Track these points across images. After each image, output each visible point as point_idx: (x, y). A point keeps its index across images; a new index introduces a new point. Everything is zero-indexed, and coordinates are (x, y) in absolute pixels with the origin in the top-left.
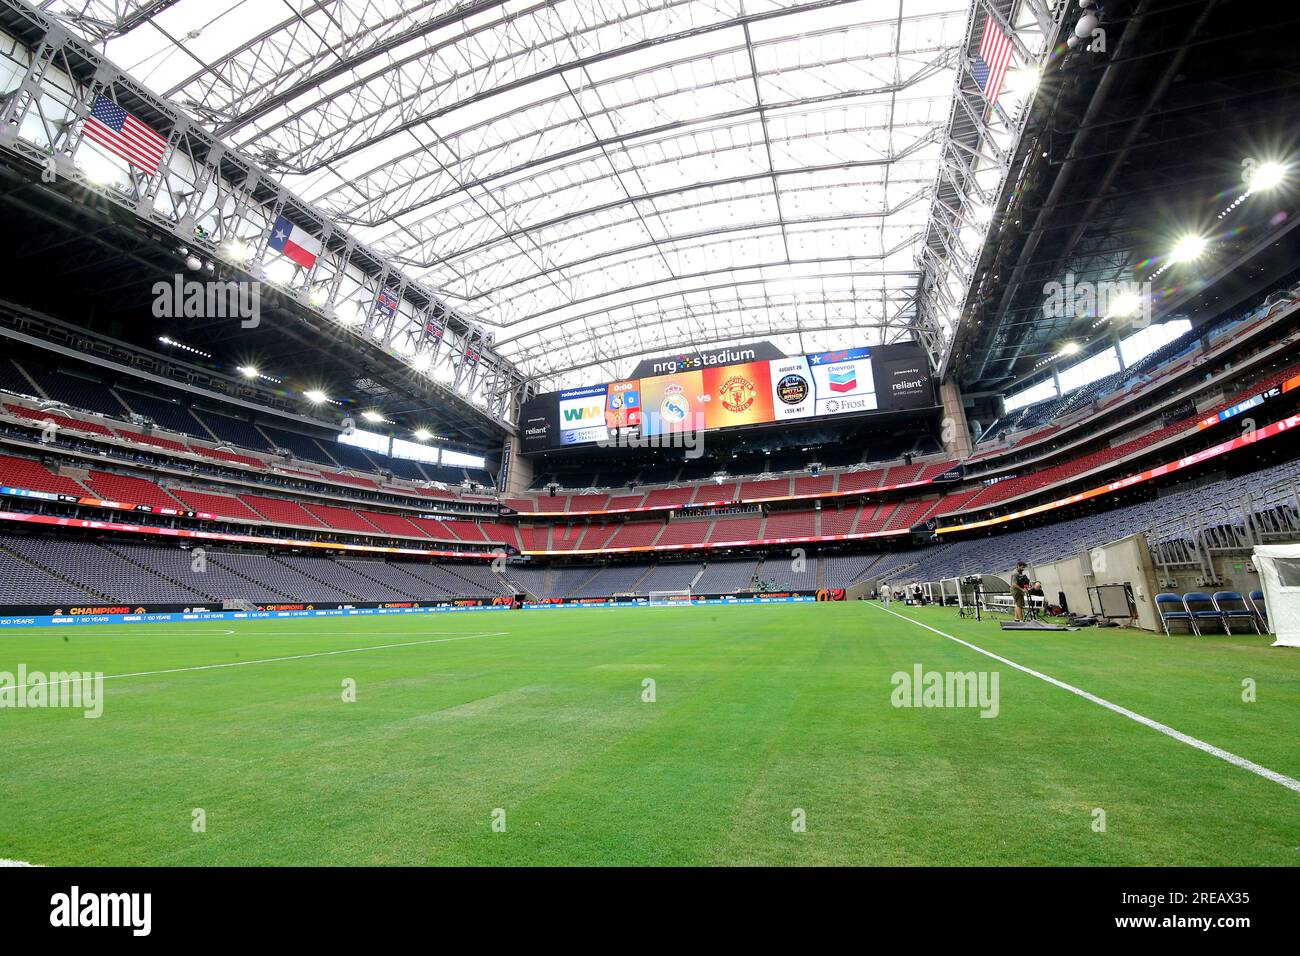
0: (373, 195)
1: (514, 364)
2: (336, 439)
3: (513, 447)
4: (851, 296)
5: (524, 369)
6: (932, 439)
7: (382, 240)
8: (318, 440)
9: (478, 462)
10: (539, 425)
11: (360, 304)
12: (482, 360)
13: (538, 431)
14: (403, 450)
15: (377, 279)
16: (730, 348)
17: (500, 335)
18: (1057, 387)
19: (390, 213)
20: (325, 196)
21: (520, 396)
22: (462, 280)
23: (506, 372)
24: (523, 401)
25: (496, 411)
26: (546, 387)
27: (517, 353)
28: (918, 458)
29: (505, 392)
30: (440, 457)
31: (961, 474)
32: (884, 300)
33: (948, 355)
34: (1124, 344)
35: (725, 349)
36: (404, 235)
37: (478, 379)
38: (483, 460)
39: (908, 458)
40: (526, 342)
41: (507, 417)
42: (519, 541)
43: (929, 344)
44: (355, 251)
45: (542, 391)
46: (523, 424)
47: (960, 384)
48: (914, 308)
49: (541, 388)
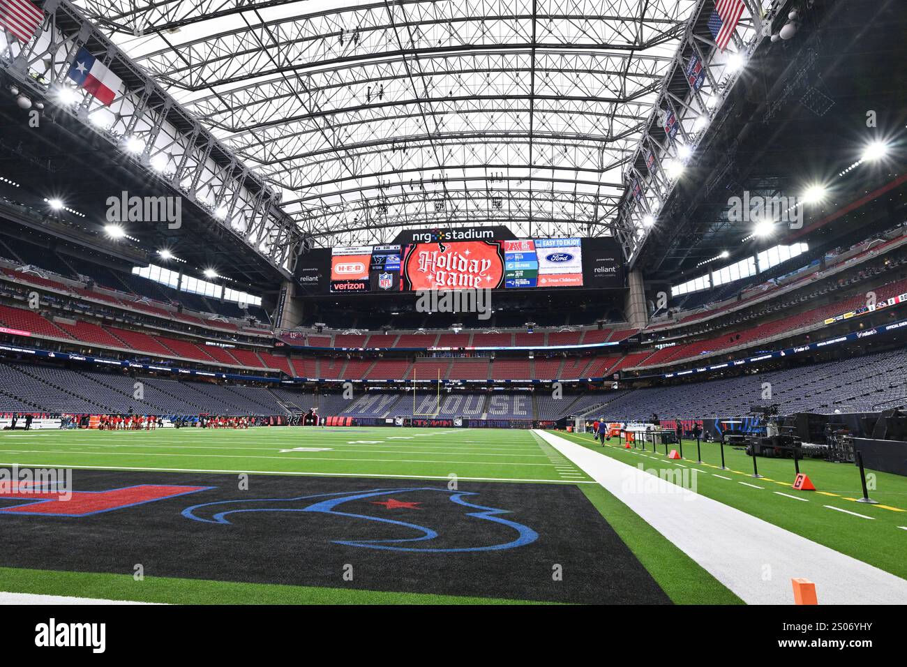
0: (194, 62)
1: (296, 221)
2: (131, 270)
3: (289, 289)
4: (572, 198)
5: (304, 227)
6: (619, 312)
7: (195, 103)
8: (113, 270)
9: (257, 301)
10: (312, 274)
11: (171, 156)
12: (269, 216)
13: (311, 279)
14: (191, 284)
15: (189, 137)
16: (474, 228)
17: (288, 196)
18: (711, 281)
19: (208, 82)
20: (148, 56)
21: (297, 249)
22: (261, 146)
23: (287, 228)
24: (300, 253)
25: (278, 259)
26: (321, 243)
27: (300, 213)
28: (608, 324)
29: (286, 245)
30: (223, 294)
31: (640, 340)
32: (596, 204)
33: (639, 251)
34: (761, 256)
35: (471, 228)
36: (216, 101)
37: (265, 232)
38: (260, 299)
39: (600, 324)
40: (309, 205)
41: (285, 266)
42: (292, 368)
43: (624, 240)
44: (171, 109)
45: (316, 246)
46: (298, 273)
47: (643, 272)
48: (617, 213)
49: (316, 244)
